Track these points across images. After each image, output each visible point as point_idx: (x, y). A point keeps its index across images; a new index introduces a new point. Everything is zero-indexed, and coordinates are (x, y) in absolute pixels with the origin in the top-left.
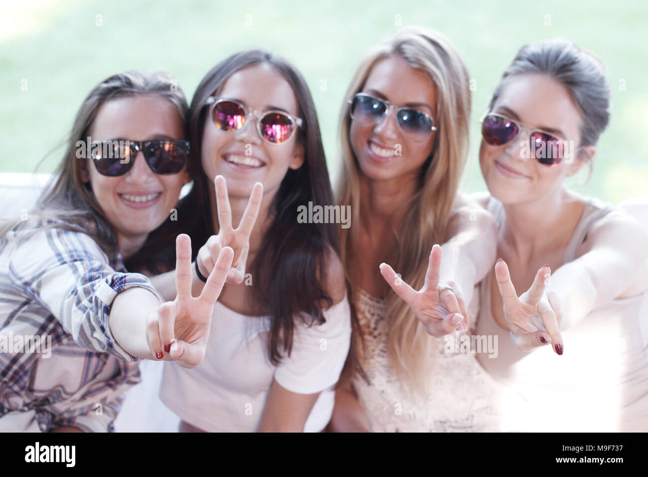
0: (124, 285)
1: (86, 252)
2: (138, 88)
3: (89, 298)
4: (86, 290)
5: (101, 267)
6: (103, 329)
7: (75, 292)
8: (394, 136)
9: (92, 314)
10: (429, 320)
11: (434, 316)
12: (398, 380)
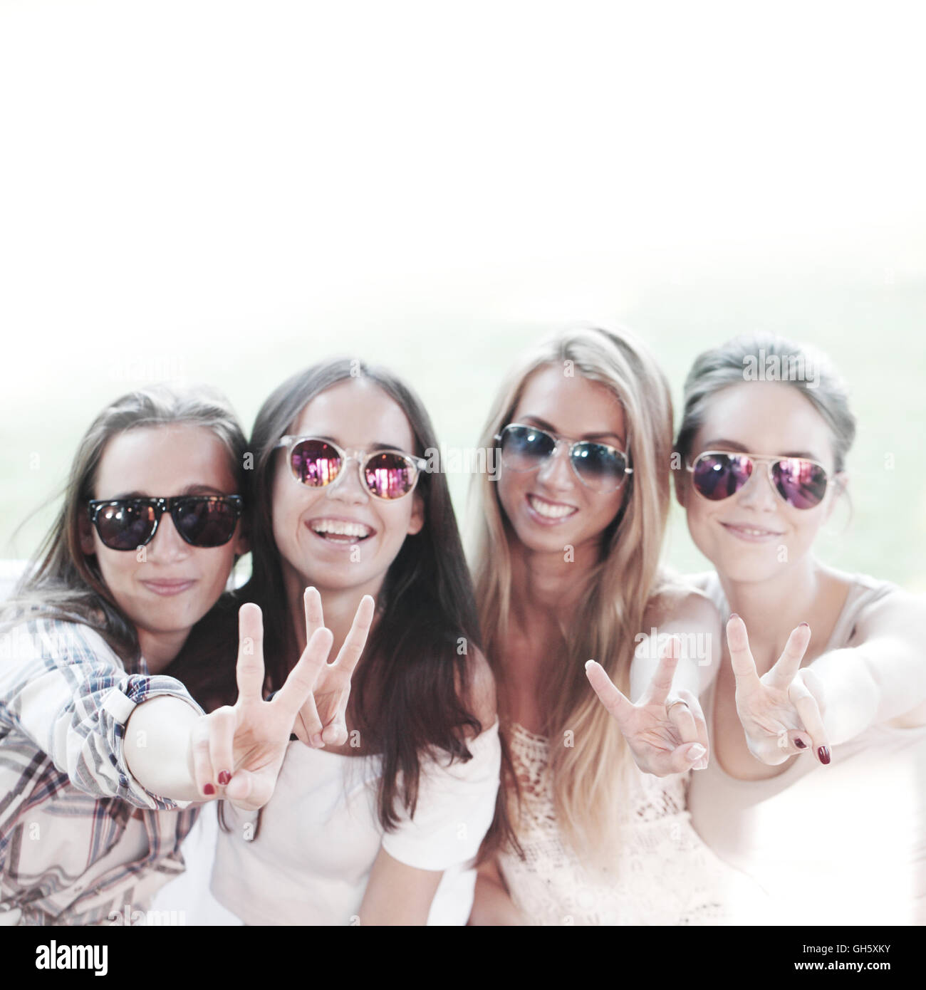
1: (87, 651)
2: (163, 413)
3: (92, 715)
4: (88, 704)
5: (109, 671)
6: (114, 760)
9: (97, 737)
10: (648, 750)
11: (655, 744)
12: (572, 863)
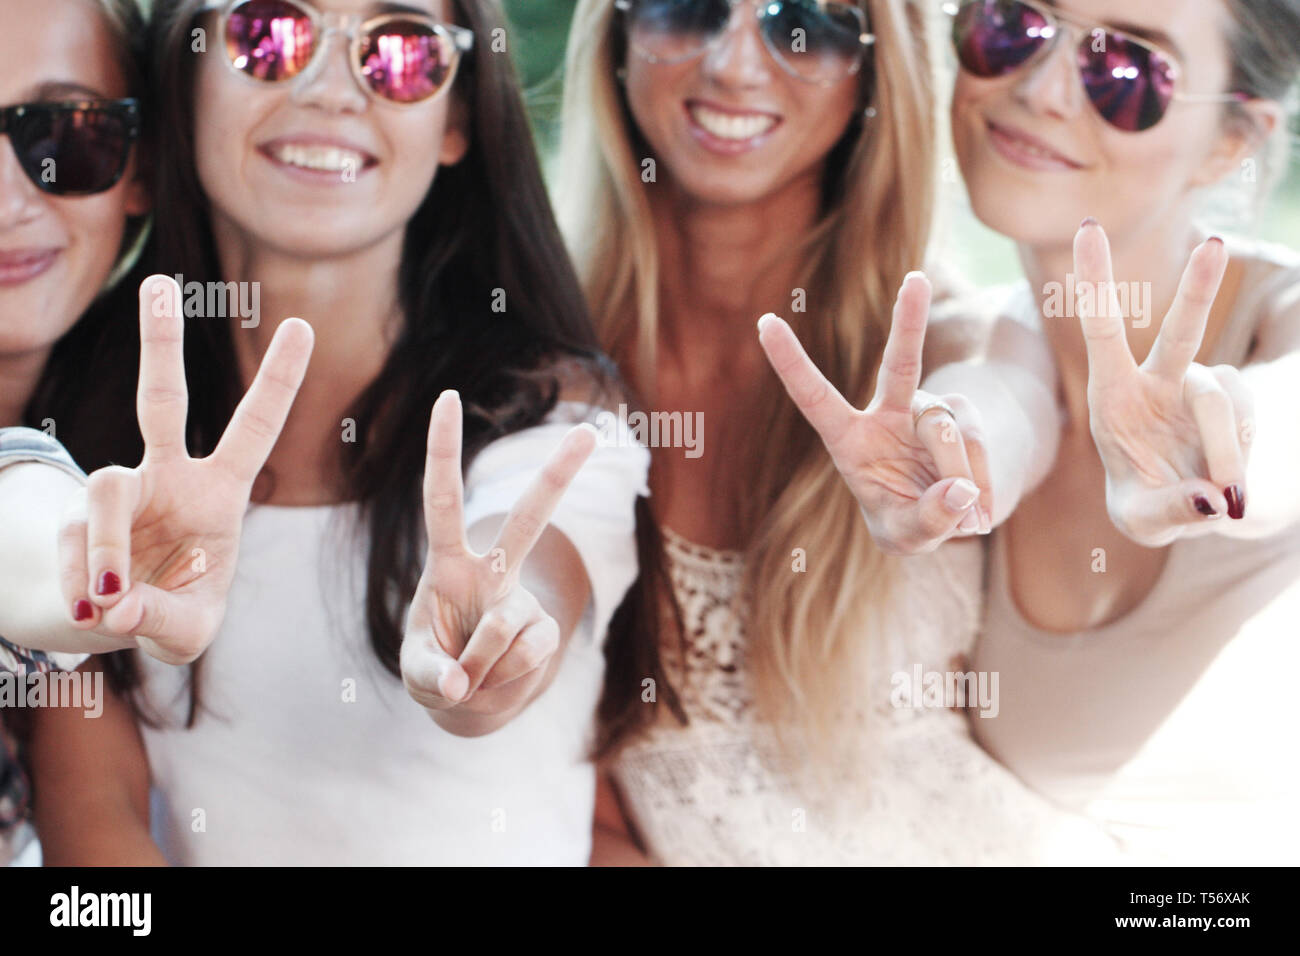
10: (883, 499)
11: (896, 487)
12: (761, 788)
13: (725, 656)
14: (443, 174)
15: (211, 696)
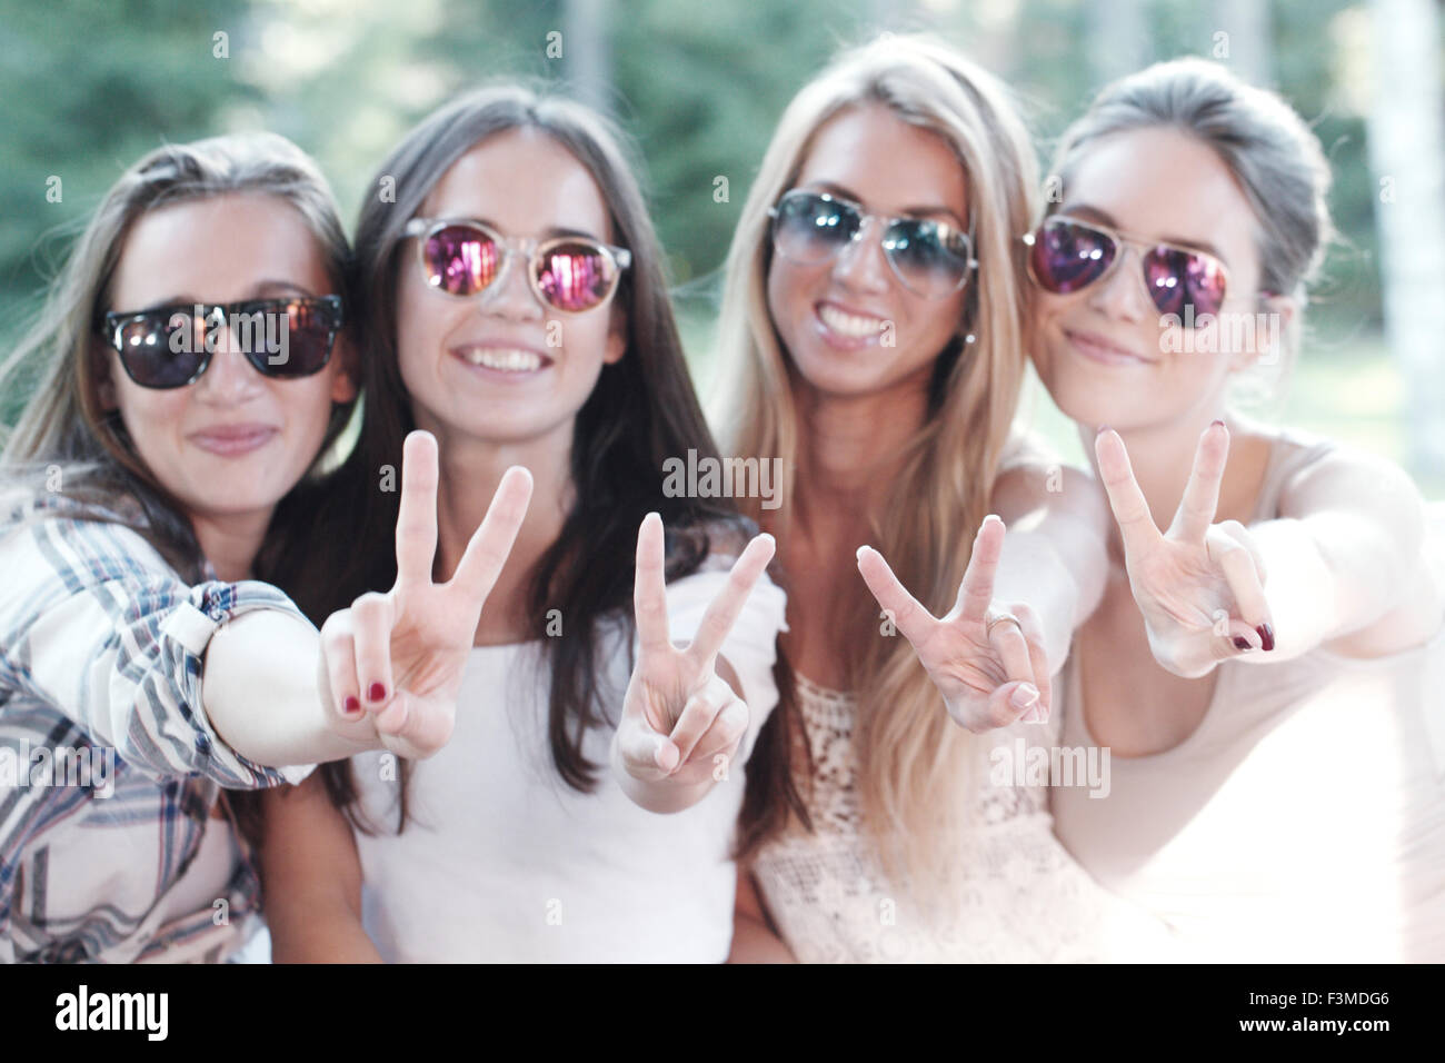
0: (234, 606)
1: (129, 561)
2: (215, 180)
3: (148, 648)
4: (140, 634)
5: (167, 586)
6: (186, 711)
7: (113, 642)
8: (881, 285)
9: (159, 679)
10: (960, 689)
11: (970, 681)
12: (874, 889)
13: (845, 779)
14: (607, 372)
15: (418, 808)
